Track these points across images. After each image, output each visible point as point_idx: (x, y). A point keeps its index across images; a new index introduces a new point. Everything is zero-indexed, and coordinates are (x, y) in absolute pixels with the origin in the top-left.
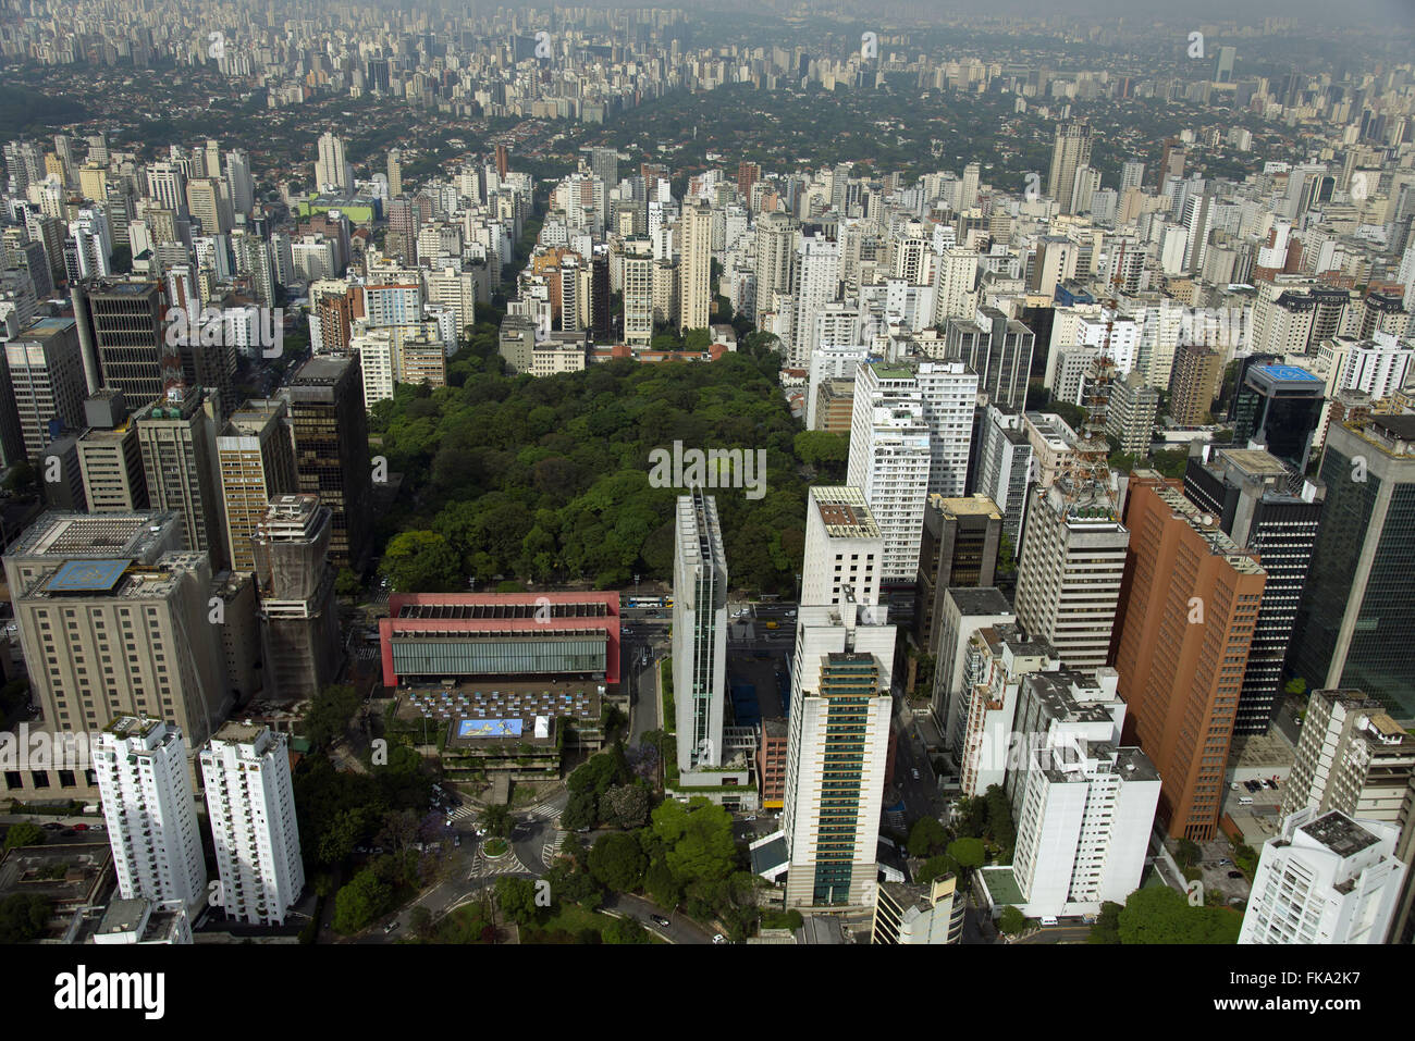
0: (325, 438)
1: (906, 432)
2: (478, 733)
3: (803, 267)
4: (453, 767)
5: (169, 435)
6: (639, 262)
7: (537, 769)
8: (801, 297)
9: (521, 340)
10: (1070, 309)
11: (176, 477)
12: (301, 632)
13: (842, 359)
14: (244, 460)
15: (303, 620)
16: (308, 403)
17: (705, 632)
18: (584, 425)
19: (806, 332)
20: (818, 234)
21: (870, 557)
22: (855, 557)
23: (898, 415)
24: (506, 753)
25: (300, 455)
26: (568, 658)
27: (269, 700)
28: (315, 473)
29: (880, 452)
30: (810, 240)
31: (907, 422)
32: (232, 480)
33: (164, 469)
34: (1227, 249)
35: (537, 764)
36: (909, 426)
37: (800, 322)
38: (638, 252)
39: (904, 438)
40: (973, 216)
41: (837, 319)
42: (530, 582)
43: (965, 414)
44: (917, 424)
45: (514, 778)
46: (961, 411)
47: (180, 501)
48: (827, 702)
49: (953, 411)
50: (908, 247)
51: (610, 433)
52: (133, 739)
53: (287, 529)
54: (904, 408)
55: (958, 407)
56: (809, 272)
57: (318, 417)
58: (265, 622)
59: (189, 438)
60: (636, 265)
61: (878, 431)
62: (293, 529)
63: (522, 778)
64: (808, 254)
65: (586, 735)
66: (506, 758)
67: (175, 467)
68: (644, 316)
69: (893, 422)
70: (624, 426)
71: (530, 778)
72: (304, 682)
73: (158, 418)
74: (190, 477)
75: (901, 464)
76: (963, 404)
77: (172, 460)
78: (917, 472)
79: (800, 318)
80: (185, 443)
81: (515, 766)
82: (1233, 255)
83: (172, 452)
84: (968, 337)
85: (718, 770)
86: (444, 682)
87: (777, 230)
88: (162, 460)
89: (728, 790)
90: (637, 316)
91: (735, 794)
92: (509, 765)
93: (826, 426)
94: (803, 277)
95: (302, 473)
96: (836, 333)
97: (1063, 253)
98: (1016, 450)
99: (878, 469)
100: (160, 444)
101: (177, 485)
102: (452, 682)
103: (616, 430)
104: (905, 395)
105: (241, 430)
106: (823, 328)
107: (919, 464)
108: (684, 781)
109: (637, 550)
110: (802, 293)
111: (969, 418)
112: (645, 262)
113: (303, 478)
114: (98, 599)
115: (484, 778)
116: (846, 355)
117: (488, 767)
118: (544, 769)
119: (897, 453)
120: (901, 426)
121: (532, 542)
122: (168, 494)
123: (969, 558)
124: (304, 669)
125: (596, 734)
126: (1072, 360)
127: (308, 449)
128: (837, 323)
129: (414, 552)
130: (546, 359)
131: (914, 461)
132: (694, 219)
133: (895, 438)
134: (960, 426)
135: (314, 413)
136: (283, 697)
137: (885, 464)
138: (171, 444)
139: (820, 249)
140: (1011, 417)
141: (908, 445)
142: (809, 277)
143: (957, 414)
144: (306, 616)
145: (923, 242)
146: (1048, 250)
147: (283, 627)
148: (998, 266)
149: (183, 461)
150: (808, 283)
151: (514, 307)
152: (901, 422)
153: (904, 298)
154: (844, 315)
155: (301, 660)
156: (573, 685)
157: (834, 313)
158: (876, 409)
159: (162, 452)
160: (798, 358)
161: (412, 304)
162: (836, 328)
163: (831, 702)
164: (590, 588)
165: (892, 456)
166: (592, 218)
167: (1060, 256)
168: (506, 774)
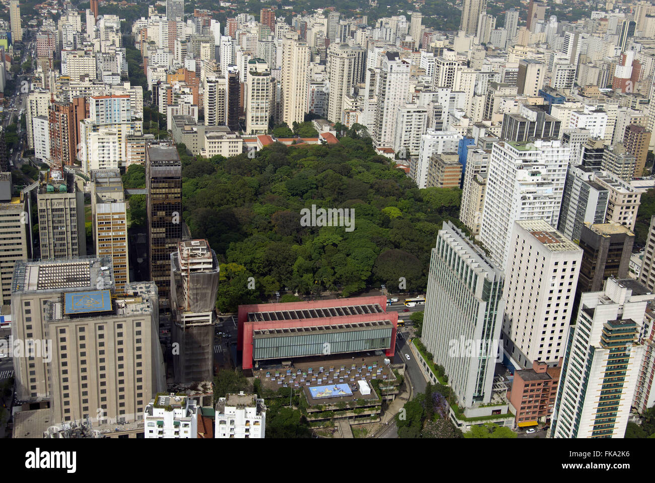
0: (173, 202)
1: (539, 185)
2: (324, 395)
3: (388, 80)
4: (313, 419)
5: (60, 204)
6: (261, 78)
7: (365, 416)
8: (386, 101)
9: (196, 132)
10: (562, 105)
11: (63, 233)
12: (207, 334)
13: (443, 140)
14: (113, 219)
15: (209, 325)
16: (161, 178)
17: (491, 315)
18: (285, 189)
19: (388, 123)
20: (397, 58)
21: (574, 263)
22: (565, 263)
23: (533, 174)
24: (348, 407)
25: (154, 214)
26: (367, 341)
27: (178, 383)
28: (164, 227)
29: (524, 198)
30: (392, 62)
31: (538, 179)
32: (103, 234)
33: (54, 228)
34: (594, 67)
35: (367, 412)
36: (540, 181)
37: (384, 117)
38: (259, 71)
39: (538, 188)
40: (438, 46)
41: (414, 114)
42: (296, 295)
43: (562, 172)
44: (545, 180)
45: (352, 423)
46: (559, 170)
47: (64, 251)
48: (608, 351)
49: (555, 171)
50: (448, 67)
51: (303, 193)
52: (176, 410)
53: (200, 263)
54: (536, 170)
55: (557, 168)
56: (391, 84)
57: (169, 188)
58: (182, 329)
59: (74, 206)
60: (258, 80)
61: (522, 184)
62: (204, 263)
63: (356, 422)
64: (391, 72)
65: (386, 391)
66: (349, 409)
67: (61, 227)
68: (263, 114)
69: (530, 179)
70: (312, 188)
71: (361, 422)
72: (204, 369)
73: (51, 192)
74: (72, 233)
75: (537, 205)
76: (560, 166)
77: (60, 222)
78: (546, 210)
79: (385, 114)
80: (71, 209)
81: (353, 414)
82: (597, 71)
83: (62, 216)
84: (523, 124)
85: (489, 405)
86: (284, 363)
87: (345, 55)
88: (53, 222)
89: (497, 418)
90: (259, 114)
91: (502, 420)
92: (349, 414)
93: (442, 184)
94: (387, 87)
95: (154, 227)
96: (413, 123)
97: (539, 70)
98: (600, 193)
99: (523, 209)
100: (53, 210)
101: (63, 239)
102: (290, 363)
103: (307, 192)
104: (535, 161)
105: (104, 199)
106: (405, 120)
107: (547, 205)
108: (469, 414)
109: (370, 269)
110: (386, 98)
111: (563, 175)
112: (265, 77)
113: (155, 230)
114: (105, 317)
115: (333, 425)
116: (445, 137)
117: (336, 417)
118: (369, 415)
119: (535, 198)
120: (535, 181)
121: (300, 267)
122: (55, 246)
123: (613, 261)
124: (205, 360)
125: (392, 390)
126: (575, 138)
127: (161, 210)
128: (414, 117)
129: (228, 278)
130: (217, 145)
131: (544, 203)
132: (296, 49)
133: (532, 189)
134: (558, 180)
135: (166, 185)
136: (188, 381)
137: (527, 205)
138: (61, 210)
139: (399, 69)
140: (590, 173)
141: (539, 193)
142: (391, 87)
143: (557, 172)
144: (210, 323)
145: (457, 64)
146: (529, 68)
147: (195, 331)
148: (488, 78)
149: (69, 222)
150: (391, 90)
151: (173, 110)
152: (535, 178)
153: (448, 99)
154: (419, 112)
155: (203, 354)
156: (366, 359)
157: (412, 110)
158: (519, 171)
159: (53, 216)
160: (382, 140)
161: (125, 109)
162: (413, 120)
163: (611, 351)
164: (338, 296)
165: (531, 200)
166: (186, 47)
167: (537, 72)
168: (346, 420)
